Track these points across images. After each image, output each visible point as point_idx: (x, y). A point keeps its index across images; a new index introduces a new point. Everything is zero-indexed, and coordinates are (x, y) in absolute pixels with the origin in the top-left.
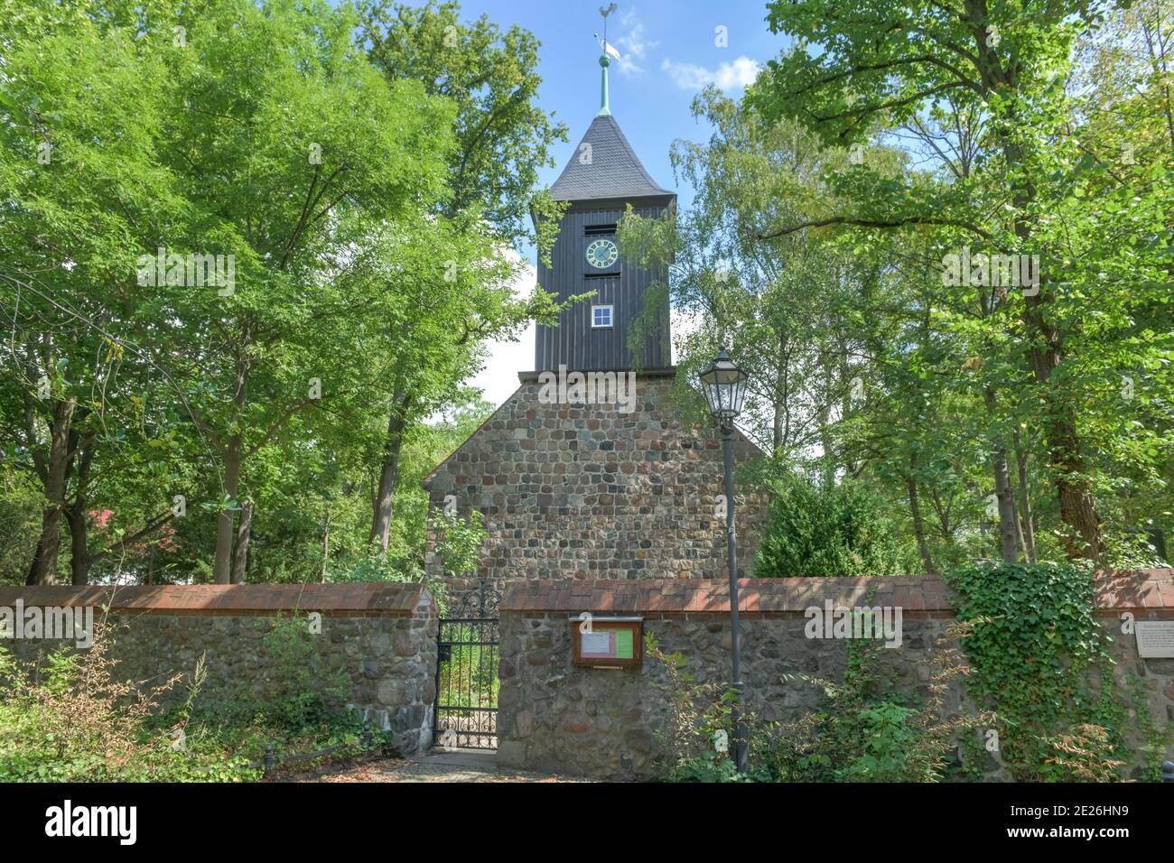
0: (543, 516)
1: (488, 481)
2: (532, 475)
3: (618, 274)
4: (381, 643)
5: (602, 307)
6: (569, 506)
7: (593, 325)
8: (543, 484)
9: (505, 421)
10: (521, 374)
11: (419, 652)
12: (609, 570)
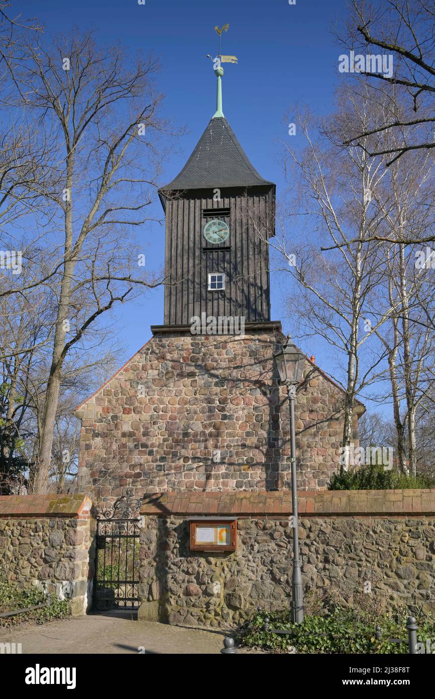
0: (171, 438)
1: (126, 411)
2: (161, 406)
3: (229, 248)
4: (58, 536)
5: (216, 275)
6: (190, 430)
7: (209, 289)
8: (170, 413)
9: (141, 364)
10: (152, 327)
11: (84, 542)
12: (221, 480)
